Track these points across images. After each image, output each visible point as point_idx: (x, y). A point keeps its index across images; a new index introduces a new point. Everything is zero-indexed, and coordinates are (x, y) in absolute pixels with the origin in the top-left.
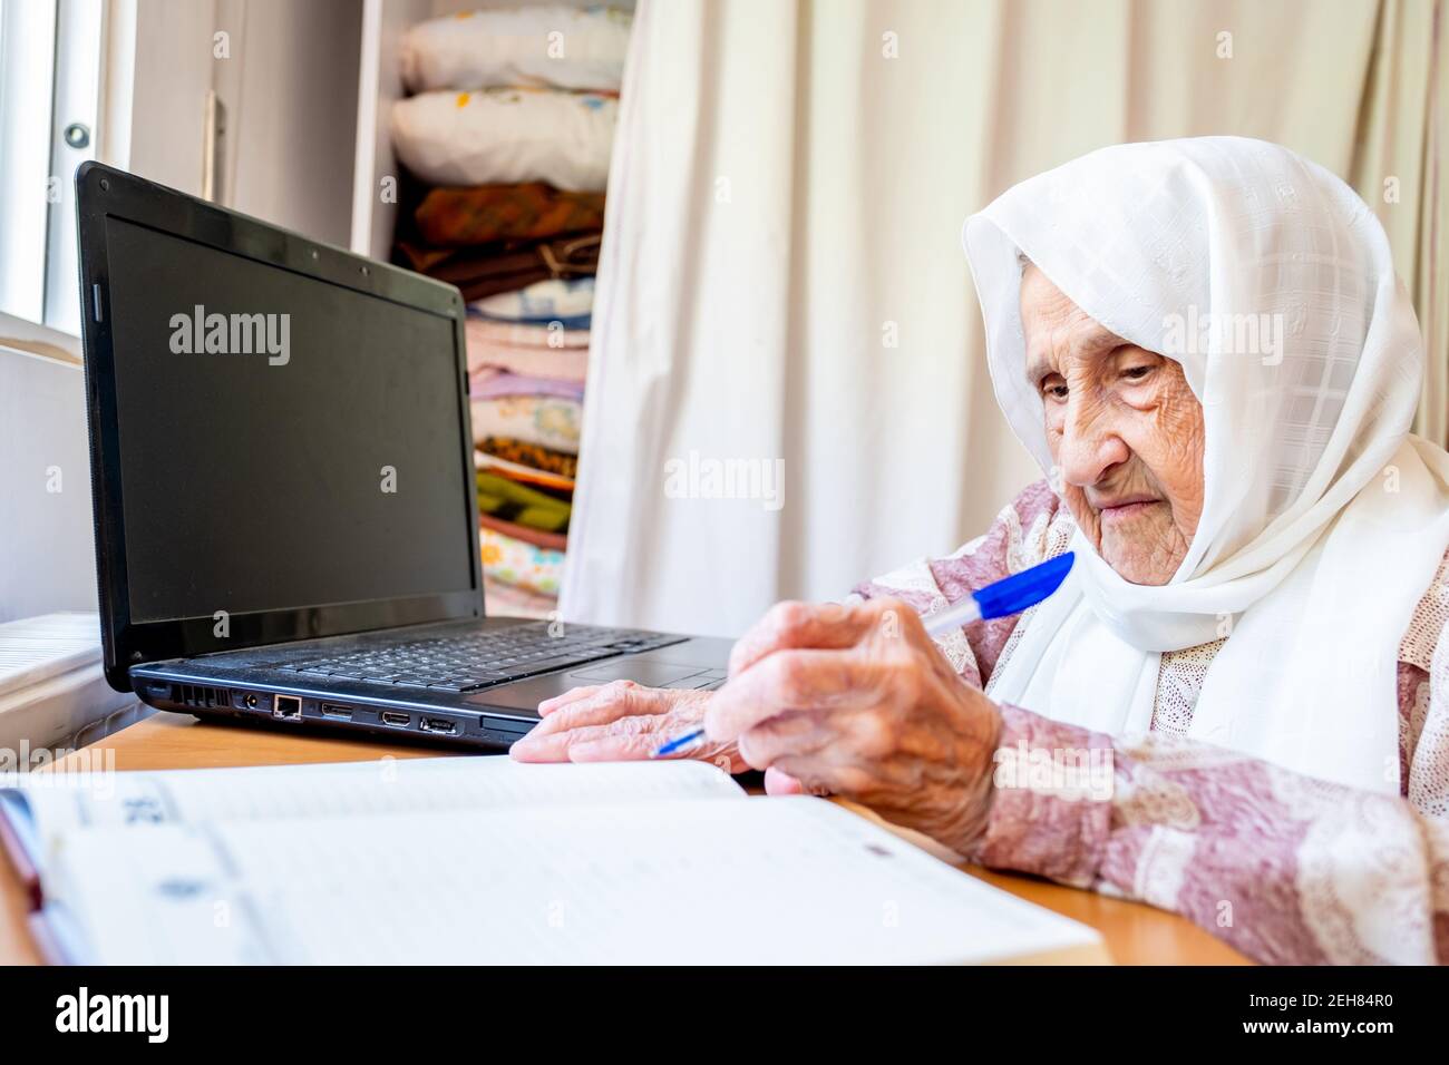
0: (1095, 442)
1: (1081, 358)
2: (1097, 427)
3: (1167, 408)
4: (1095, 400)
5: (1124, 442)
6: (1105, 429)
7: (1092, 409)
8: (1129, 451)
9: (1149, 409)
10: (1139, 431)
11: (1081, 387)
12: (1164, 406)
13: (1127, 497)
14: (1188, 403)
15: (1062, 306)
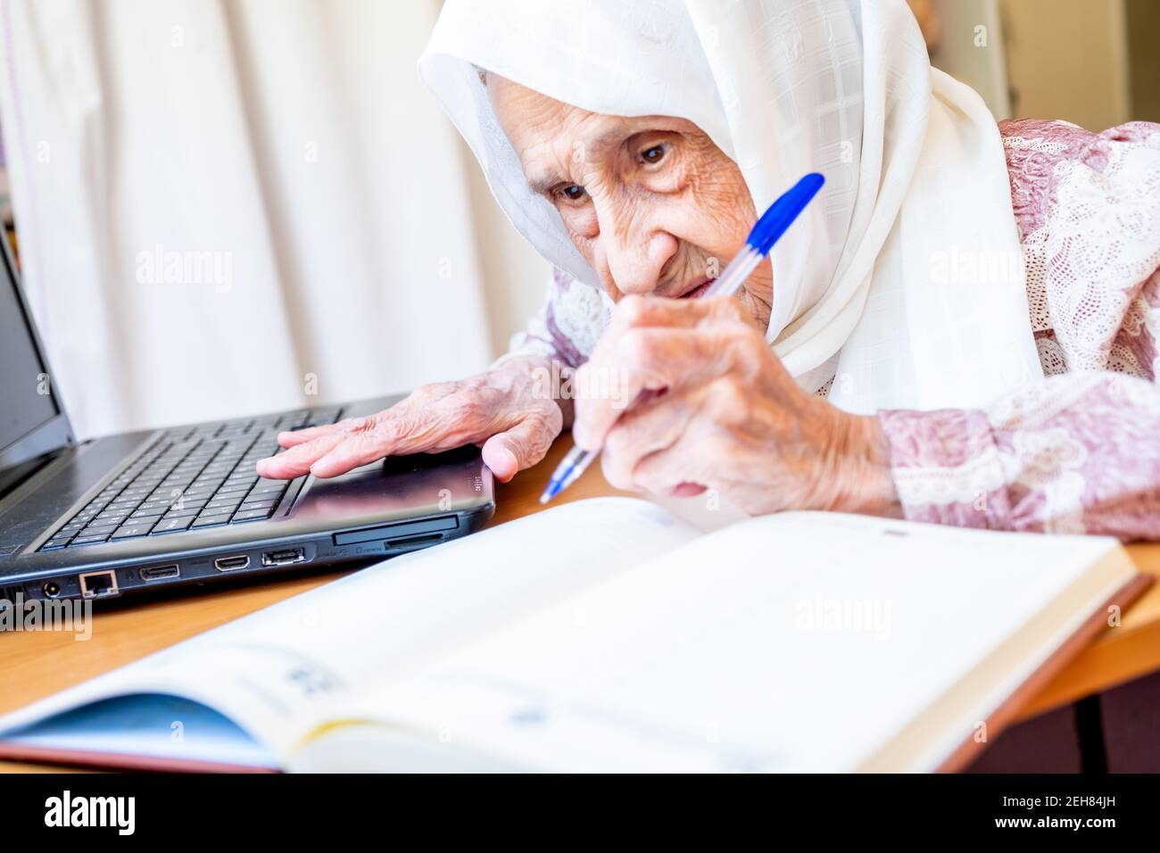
0: (641, 246)
1: (593, 162)
2: (637, 229)
3: (701, 184)
4: (623, 200)
5: (669, 234)
6: (646, 228)
7: (625, 211)
8: (677, 240)
9: (681, 189)
10: (682, 216)
11: (604, 192)
12: (697, 183)
13: (690, 285)
14: (721, 173)
15: (554, 111)
